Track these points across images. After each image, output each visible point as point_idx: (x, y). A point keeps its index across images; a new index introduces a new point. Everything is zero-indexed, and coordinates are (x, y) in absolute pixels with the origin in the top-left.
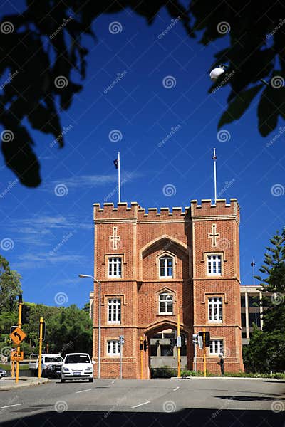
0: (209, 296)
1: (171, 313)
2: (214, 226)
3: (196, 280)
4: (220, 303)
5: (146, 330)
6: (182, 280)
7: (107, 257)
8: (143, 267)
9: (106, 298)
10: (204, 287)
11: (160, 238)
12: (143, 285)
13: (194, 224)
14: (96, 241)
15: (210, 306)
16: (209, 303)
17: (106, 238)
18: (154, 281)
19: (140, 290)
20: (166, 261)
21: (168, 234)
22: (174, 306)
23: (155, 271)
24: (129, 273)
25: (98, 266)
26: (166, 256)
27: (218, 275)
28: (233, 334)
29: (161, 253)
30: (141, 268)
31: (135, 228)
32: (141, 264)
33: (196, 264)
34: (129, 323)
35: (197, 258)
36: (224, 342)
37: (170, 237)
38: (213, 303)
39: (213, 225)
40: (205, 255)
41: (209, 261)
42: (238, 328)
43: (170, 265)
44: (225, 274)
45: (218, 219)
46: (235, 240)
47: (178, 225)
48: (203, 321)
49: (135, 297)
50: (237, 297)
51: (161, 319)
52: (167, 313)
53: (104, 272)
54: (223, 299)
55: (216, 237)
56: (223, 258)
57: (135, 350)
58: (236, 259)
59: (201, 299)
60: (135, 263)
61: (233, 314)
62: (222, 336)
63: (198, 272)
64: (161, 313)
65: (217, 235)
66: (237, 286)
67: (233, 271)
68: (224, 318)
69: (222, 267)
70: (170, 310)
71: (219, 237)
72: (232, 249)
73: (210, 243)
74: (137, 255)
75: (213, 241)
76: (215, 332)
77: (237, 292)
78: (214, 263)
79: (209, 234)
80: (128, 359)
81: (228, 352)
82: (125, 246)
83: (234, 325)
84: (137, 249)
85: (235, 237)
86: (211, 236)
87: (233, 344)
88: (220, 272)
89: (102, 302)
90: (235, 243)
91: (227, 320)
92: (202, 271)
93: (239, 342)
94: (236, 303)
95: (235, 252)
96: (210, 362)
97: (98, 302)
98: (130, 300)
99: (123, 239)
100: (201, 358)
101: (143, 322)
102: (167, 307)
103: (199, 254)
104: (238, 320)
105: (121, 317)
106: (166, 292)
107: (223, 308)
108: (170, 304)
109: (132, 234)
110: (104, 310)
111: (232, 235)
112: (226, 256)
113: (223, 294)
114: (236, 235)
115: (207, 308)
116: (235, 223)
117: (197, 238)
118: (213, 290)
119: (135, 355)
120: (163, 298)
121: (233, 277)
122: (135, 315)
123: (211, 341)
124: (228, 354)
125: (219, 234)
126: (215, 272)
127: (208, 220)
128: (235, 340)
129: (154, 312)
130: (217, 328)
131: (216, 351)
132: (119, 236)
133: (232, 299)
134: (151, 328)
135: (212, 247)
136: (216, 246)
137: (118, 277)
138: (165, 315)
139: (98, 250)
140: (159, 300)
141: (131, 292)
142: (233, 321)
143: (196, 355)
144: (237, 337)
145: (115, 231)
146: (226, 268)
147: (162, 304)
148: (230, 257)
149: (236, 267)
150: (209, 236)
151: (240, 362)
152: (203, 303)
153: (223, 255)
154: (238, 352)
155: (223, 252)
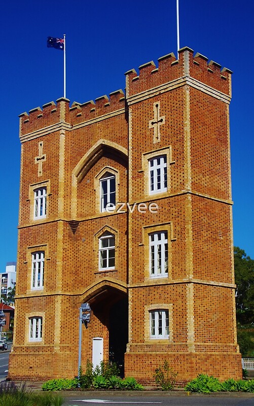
0: (149, 231)
1: (113, 268)
2: (157, 106)
4: (166, 241)
5: (82, 298)
7: (31, 189)
8: (78, 197)
9: (29, 252)
11: (95, 147)
12: (80, 228)
13: (130, 110)
15: (153, 248)
16: (151, 243)
17: (32, 162)
18: (92, 217)
19: (76, 234)
20: (108, 182)
22: (116, 254)
23: (93, 202)
24: (53, 209)
25: (23, 205)
26: (108, 174)
27: (163, 190)
28: (183, 297)
29: (101, 171)
30: (74, 200)
31: (62, 138)
32: (74, 194)
33: (133, 178)
35: (135, 168)
36: (170, 313)
37: (108, 143)
38: (156, 242)
39: (155, 104)
40: (145, 160)
41: (151, 169)
42: (191, 286)
43: (113, 188)
44: (172, 187)
45: (162, 92)
46: (187, 122)
47: (117, 119)
48: (141, 278)
49: (60, 247)
50: (189, 227)
51: (99, 279)
52: (108, 268)
53: (29, 212)
54: (169, 234)
55: (160, 124)
56: (170, 159)
57: (57, 332)
58: (189, 158)
59: (138, 239)
60: (61, 193)
61: (183, 259)
62: (168, 303)
63: (135, 192)
64: (101, 269)
65: (161, 121)
66: (190, 206)
67: (183, 180)
68: (170, 270)
69: (169, 176)
70: (112, 263)
71: (164, 122)
72: (182, 140)
73: (151, 138)
74: (68, 180)
75: (155, 132)
76: (157, 296)
77: (189, 218)
78: (159, 171)
79: (150, 122)
80: (49, 347)
81: (176, 332)
82: (51, 168)
83: (185, 280)
84: (66, 170)
85: (188, 117)
86: (153, 123)
87: (183, 317)
88: (166, 186)
89: (25, 258)
90: (187, 129)
91: (175, 272)
92: (140, 188)
93: (195, 312)
94: (189, 238)
95: (188, 144)
96: (148, 353)
97: (21, 259)
98: (53, 252)
99: (48, 159)
100: (136, 344)
101: (80, 285)
102: (110, 258)
103: (138, 160)
104: (192, 272)
105: (45, 279)
106: (107, 233)
107: (169, 250)
108: (112, 252)
109: (58, 148)
110: (26, 271)
111: (182, 114)
112: (174, 155)
113: (170, 223)
114: (188, 113)
115: (147, 254)
116: (188, 92)
117: (134, 134)
118: (155, 220)
119: (57, 340)
120: (105, 244)
121: (183, 191)
122: (60, 276)
123: (152, 311)
124: (177, 336)
125: (163, 117)
126: (159, 187)
127: (148, 97)
128: (186, 309)
129: (91, 267)
130: (161, 288)
131: (160, 332)
132: (45, 155)
133: (181, 233)
134: (88, 294)
135: (154, 143)
136: (159, 139)
137: (43, 218)
138: (105, 272)
139: (24, 181)
140: (100, 247)
141: (55, 240)
142: (183, 271)
143: (130, 339)
144: (190, 304)
145: (41, 149)
146: (174, 176)
147: (104, 254)
148: (179, 154)
149: (190, 171)
150: (151, 126)
151: (194, 352)
152: (141, 244)
153: (169, 152)
154: (191, 333)
155: (169, 148)
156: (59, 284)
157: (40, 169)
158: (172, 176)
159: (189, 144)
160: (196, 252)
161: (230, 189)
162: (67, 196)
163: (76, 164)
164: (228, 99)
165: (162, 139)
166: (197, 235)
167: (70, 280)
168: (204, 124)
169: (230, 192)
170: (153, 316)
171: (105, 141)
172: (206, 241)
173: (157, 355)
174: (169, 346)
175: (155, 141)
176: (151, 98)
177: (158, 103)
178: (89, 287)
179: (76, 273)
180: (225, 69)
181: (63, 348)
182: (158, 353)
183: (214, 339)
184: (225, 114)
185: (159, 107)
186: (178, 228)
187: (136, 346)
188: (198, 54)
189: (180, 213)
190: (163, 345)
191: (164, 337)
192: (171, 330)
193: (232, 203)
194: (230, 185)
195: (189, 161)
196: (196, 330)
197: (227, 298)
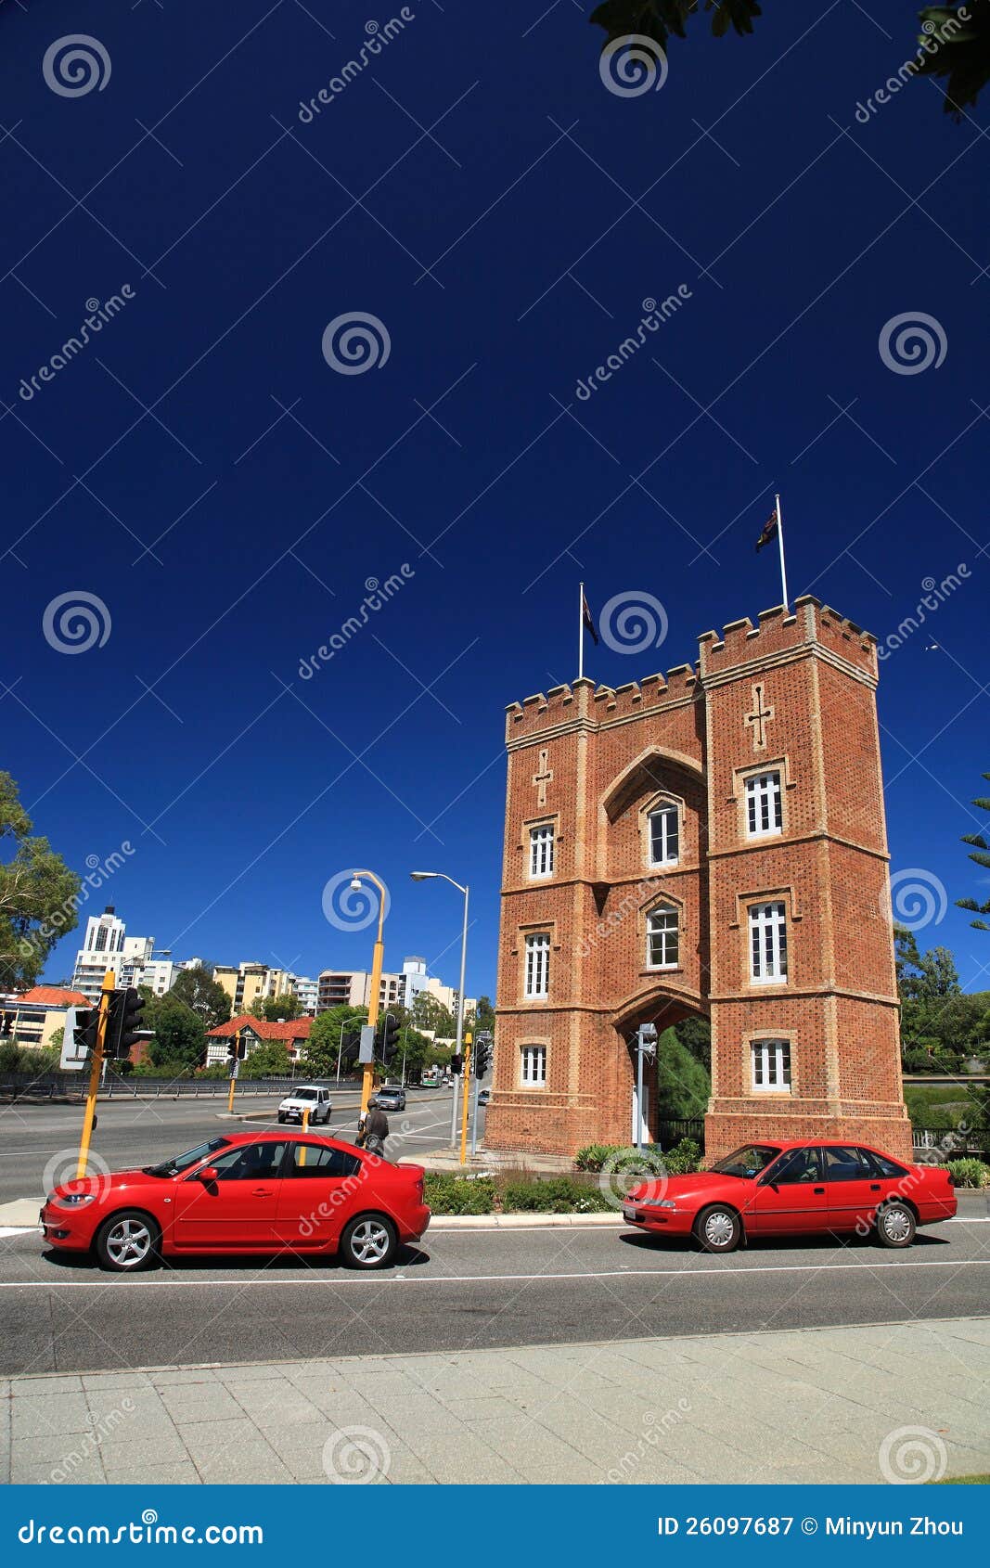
0: (749, 902)
1: (674, 966)
2: (758, 690)
3: (717, 857)
4: (781, 920)
5: (616, 1017)
6: (696, 867)
7: (526, 829)
8: (611, 842)
9: (521, 934)
10: (736, 876)
11: (640, 759)
12: (612, 894)
13: (708, 698)
14: (509, 793)
15: (756, 931)
16: (752, 923)
17: (526, 782)
18: (636, 877)
19: (606, 906)
20: (664, 818)
21: (659, 742)
22: (681, 942)
23: (637, 852)
24: (567, 861)
25: (512, 855)
26: (663, 805)
27: (774, 833)
28: (819, 1019)
29: (651, 799)
30: (603, 846)
31: (583, 744)
32: (603, 837)
33: (716, 810)
34: (564, 996)
35: (719, 793)
36: (793, 1048)
37: (664, 751)
38: (762, 922)
39: (754, 686)
40: (737, 780)
41: (749, 794)
42: (833, 999)
43: (673, 827)
44: (791, 825)
45: (766, 667)
46: (817, 716)
47: (682, 713)
48: (736, 983)
49: (579, 926)
50: (827, 894)
51: (649, 984)
52: (664, 966)
53: (521, 867)
54: (787, 908)
55: (764, 719)
56: (786, 779)
57: (574, 1073)
58: (822, 776)
59: (727, 913)
60: (581, 834)
61: (818, 952)
62: (787, 1027)
63: (720, 834)
64: (651, 967)
65: (768, 714)
66: (827, 858)
67: (813, 815)
68: (791, 969)
69: (784, 807)
70: (672, 957)
71: (772, 717)
72: (808, 745)
73: (749, 742)
74: (592, 814)
75: (757, 733)
76: (767, 1016)
77: (826, 880)
78: (764, 799)
79: (747, 716)
80: (559, 1097)
81: (804, 1080)
82: (562, 792)
83: (822, 989)
84: (589, 797)
85: (818, 707)
86: (751, 719)
87: (817, 1054)
88: (779, 823)
89: (514, 945)
90: (817, 727)
91: (800, 973)
92: (731, 827)
93: (840, 1045)
94: (827, 916)
95: (819, 754)
96: (750, 1115)
97: (506, 946)
98: (567, 934)
99: (557, 777)
100: (726, 1099)
101: (611, 993)
102: (666, 949)
103: (724, 779)
104: (833, 974)
105: (551, 981)
106: (663, 905)
107: (789, 936)
108: (672, 939)
109: (576, 760)
110: (517, 966)
111: (806, 702)
112: (794, 771)
113: (788, 890)
114: (818, 702)
115: (746, 942)
116: (815, 667)
117: (716, 736)
118: (761, 882)
119: (573, 1085)
120: (657, 922)
121: (813, 833)
122: (578, 976)
123: (757, 1046)
124: (806, 1088)
125: (771, 709)
126: (765, 825)
127: (741, 676)
128: (824, 1040)
129: (633, 963)
130: (773, 1003)
131: (773, 1079)
132: (551, 772)
133: (812, 903)
134: (627, 1009)
135: (755, 750)
136: (764, 745)
137: (547, 877)
138: (660, 973)
139: (513, 815)
140: (650, 930)
141: (570, 914)
142: (818, 974)
143: (714, 1090)
144: (832, 1030)
145: (543, 762)
146: (794, 807)
147: (656, 940)
148: (803, 770)
149: (824, 798)
150: (747, 723)
151: (840, 1115)
152: (733, 924)
153: (785, 769)
154: (834, 1082)
155: (783, 760)
156: (577, 990)
157: (542, 794)
158: (790, 807)
159: (821, 752)
160: (840, 939)
161: (884, 832)
162: (591, 840)
163: (605, 786)
164: (873, 682)
165: (770, 743)
166: (839, 908)
167: (594, 986)
168: (841, 721)
169: (885, 838)
170: (759, 1053)
171: (661, 748)
172: (853, 921)
173: (768, 1119)
174: (791, 1104)
175: (756, 747)
176: (746, 677)
177: (761, 685)
178: (629, 998)
179: (604, 973)
180: (865, 634)
181: (583, 1101)
182: (769, 1115)
183: (870, 1094)
184: (869, 706)
185: (762, 692)
186: (806, 897)
187: (727, 1102)
188: (826, 608)
189: (809, 873)
190: (780, 1102)
191: (780, 1088)
192: (794, 1076)
193: (888, 856)
194: (884, 826)
195: (822, 782)
196: (842, 1078)
197: (887, 1022)
